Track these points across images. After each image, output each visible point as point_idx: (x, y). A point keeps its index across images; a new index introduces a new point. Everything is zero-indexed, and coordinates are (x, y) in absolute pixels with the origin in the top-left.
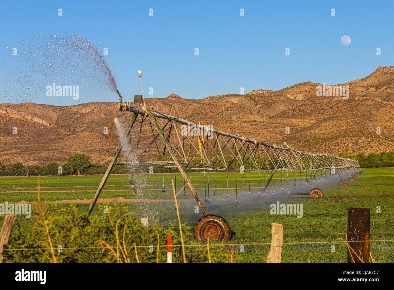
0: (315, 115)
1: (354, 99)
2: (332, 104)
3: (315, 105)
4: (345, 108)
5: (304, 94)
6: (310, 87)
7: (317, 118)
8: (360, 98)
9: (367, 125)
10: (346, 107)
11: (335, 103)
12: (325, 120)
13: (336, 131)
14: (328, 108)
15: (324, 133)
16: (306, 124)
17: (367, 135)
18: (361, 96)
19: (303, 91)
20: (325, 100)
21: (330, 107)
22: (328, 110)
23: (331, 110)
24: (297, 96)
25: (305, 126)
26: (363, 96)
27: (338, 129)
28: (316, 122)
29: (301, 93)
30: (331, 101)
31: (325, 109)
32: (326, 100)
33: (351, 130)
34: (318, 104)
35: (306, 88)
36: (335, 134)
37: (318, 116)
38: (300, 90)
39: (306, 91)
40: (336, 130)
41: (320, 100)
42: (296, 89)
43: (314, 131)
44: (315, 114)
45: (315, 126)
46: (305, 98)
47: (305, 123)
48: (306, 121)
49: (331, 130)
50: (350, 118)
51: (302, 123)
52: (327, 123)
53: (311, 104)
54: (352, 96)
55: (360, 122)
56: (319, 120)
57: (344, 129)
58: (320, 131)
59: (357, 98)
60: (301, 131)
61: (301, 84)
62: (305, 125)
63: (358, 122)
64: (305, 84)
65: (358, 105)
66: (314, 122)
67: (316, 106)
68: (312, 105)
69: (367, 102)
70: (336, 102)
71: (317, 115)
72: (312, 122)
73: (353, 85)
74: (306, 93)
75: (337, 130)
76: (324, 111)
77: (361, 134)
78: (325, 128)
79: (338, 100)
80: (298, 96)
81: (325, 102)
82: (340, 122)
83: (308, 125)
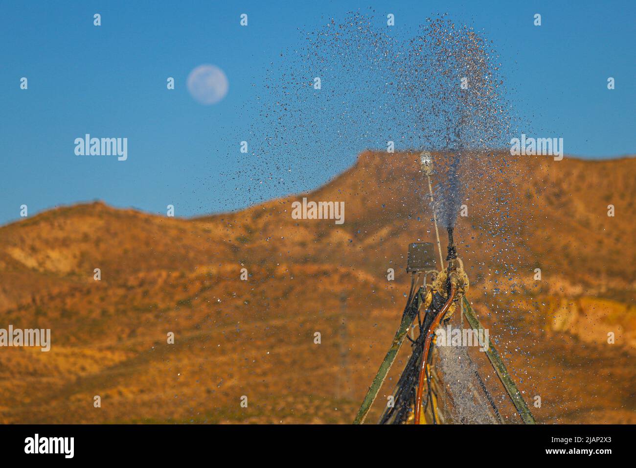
0: (123, 331)
1: (271, 274)
2: (185, 288)
3: (121, 292)
4: (237, 307)
5: (76, 249)
6: (101, 223)
7: (129, 343)
8: (297, 268)
9: (320, 372)
10: (239, 303)
11: (198, 285)
12: (161, 351)
13: (204, 395)
14: (173, 304)
15: (156, 402)
16: (88, 367)
17: (328, 411)
18: (296, 261)
19: (73, 236)
20: (160, 275)
21: (180, 303)
22: (172, 314)
23: (185, 312)
24: (48, 257)
25: (83, 374)
26: (305, 260)
27: (213, 387)
28: (123, 358)
29: (65, 243)
30: (182, 276)
31: (161, 306)
32: (164, 274)
33: (262, 389)
34: (132, 288)
35: (86, 226)
36: (201, 404)
37: (132, 334)
38: (61, 235)
39: (86, 238)
40: (203, 388)
41: (141, 275)
42: (44, 229)
43: (120, 393)
44: (119, 329)
45: (122, 375)
46: (80, 265)
47: (81, 362)
48: (88, 352)
49: (185, 390)
50: (259, 343)
51: (72, 360)
52: (170, 365)
53: (106, 289)
54: (263, 261)
55: (294, 362)
56: (136, 351)
57: (232, 388)
58: (142, 391)
59: (282, 269)
60: (67, 391)
61: (65, 212)
62: (83, 369)
63: (288, 360)
64: (83, 210)
65: (286, 294)
66: (118, 357)
67: (125, 297)
68: (110, 292)
69: (324, 285)
70: (202, 283)
71: (127, 331)
72: (109, 355)
73: (265, 218)
74: (84, 247)
75: (209, 392)
76: (157, 317)
77: (307, 407)
78: (159, 381)
79: (210, 276)
80: (54, 254)
81: (160, 281)
82: (222, 359)
83: (94, 369)
